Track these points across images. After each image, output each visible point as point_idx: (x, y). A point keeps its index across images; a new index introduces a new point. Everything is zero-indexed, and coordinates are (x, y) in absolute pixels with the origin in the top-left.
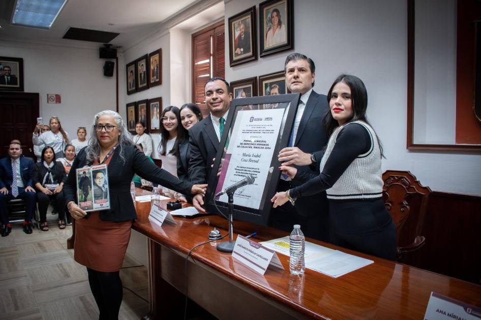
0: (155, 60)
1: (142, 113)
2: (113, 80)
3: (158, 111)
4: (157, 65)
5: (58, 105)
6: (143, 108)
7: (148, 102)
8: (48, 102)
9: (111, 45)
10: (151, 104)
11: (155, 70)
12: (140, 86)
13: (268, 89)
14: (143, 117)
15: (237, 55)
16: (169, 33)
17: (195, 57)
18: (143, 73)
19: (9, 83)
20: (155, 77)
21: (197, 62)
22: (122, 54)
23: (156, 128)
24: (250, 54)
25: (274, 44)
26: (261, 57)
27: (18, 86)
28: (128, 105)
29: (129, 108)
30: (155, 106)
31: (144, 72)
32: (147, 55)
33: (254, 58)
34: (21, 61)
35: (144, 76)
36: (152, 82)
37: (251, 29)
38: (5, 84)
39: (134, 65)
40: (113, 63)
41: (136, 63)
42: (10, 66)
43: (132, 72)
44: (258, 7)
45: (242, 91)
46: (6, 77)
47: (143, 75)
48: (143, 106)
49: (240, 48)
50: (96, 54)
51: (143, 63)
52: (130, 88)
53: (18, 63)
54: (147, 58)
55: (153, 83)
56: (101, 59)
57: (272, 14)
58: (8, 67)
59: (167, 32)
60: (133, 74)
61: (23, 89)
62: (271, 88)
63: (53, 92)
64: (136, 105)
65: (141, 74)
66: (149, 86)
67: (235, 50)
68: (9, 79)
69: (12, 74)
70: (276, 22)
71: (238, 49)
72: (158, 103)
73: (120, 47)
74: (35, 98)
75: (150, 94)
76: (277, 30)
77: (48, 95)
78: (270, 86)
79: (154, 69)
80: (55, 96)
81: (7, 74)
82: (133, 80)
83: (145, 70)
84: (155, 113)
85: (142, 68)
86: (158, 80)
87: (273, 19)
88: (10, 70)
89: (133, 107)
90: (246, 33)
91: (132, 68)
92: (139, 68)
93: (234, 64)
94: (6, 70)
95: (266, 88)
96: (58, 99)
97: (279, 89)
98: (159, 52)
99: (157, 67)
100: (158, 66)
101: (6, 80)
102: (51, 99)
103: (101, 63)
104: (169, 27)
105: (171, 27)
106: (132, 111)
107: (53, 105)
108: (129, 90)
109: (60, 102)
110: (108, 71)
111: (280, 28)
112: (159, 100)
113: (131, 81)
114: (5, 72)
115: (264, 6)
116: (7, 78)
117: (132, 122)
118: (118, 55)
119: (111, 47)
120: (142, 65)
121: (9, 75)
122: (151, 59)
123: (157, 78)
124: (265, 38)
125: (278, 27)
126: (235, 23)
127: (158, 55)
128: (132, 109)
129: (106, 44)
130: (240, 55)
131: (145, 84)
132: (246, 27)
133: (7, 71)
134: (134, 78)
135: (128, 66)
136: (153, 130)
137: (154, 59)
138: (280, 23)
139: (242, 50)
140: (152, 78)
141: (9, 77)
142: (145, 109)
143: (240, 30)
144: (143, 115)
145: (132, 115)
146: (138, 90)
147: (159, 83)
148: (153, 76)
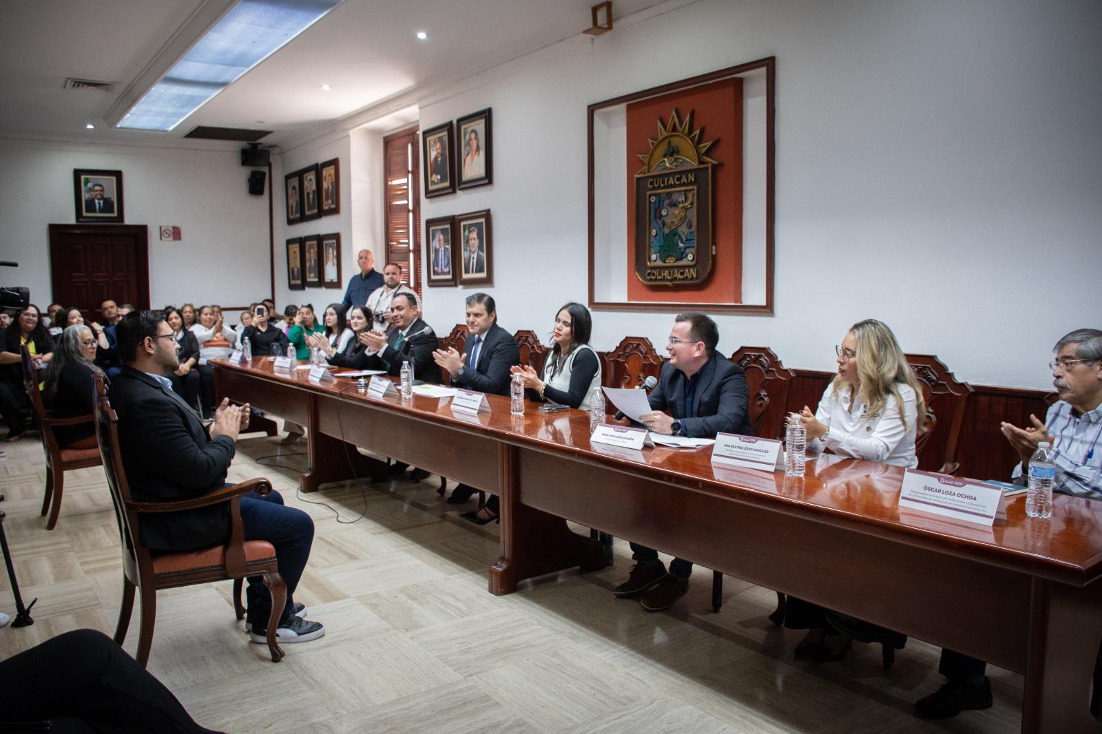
0: (330, 175)
1: (311, 255)
2: (263, 201)
3: (335, 253)
4: (332, 183)
5: (177, 243)
6: (313, 248)
7: (320, 239)
8: (161, 239)
9: (260, 144)
10: (325, 242)
11: (330, 191)
12: (308, 213)
13: (467, 233)
14: (313, 262)
15: (433, 183)
16: (348, 136)
17: (388, 173)
18: (311, 192)
19: (101, 211)
20: (330, 201)
21: (391, 181)
22: (278, 157)
23: (332, 280)
24: (447, 184)
25: (473, 175)
26: (460, 189)
27: (115, 214)
28: (289, 242)
29: (290, 246)
30: (331, 246)
31: (314, 191)
32: (317, 165)
33: (451, 190)
34: (118, 174)
35: (314, 198)
36: (325, 208)
37: (447, 151)
38: (95, 212)
39: (296, 179)
40: (264, 174)
41: (300, 174)
42: (101, 183)
43: (294, 188)
44: (455, 122)
45: (440, 232)
46: (97, 201)
47: (311, 196)
48: (313, 245)
49: (437, 174)
50: (236, 158)
51: (311, 176)
52: (292, 214)
53: (114, 178)
54: (318, 169)
55: (327, 210)
56: (244, 167)
57: (470, 136)
58: (100, 185)
59: (345, 134)
60: (296, 193)
61: (122, 220)
62: (470, 232)
63: (169, 223)
64: (302, 241)
65: (308, 194)
66: (321, 214)
67: (431, 177)
68: (102, 205)
69: (105, 196)
70: (474, 147)
71: (434, 176)
72: (334, 241)
73: (274, 146)
74: (140, 233)
75: (323, 226)
76: (476, 157)
77: (161, 227)
78: (469, 228)
79: (328, 188)
80: (171, 229)
81: (99, 196)
82: (297, 202)
83: (314, 187)
84: (331, 256)
85: (310, 183)
86: (333, 206)
87: (471, 142)
88: (103, 190)
89: (297, 245)
90: (442, 154)
91: (295, 182)
92: (306, 184)
93: (430, 194)
94: (97, 191)
95: (464, 231)
96: (176, 234)
97: (477, 233)
98: (335, 163)
99: (332, 186)
100: (334, 184)
101: (97, 205)
102: (167, 233)
103: (244, 173)
104: (348, 127)
105: (352, 128)
106: (295, 252)
107: (169, 242)
108: (291, 217)
109: (179, 238)
110: (256, 186)
111: (479, 155)
112: (336, 237)
113: (294, 202)
114: (95, 193)
115: (461, 123)
116: (99, 203)
117: (296, 270)
118: (272, 160)
119: (260, 147)
120: (310, 180)
121: (102, 198)
122: (324, 173)
123: (333, 203)
124: (463, 165)
125: (476, 153)
126: (430, 139)
127: (333, 167)
128: (295, 248)
129: (251, 142)
130: (437, 183)
131: (315, 211)
132: (443, 148)
133: (99, 192)
134: (298, 199)
135: (288, 177)
136: (328, 283)
137: (328, 172)
138: (478, 149)
139: (439, 177)
140: (325, 202)
141: (101, 202)
142: (316, 250)
143: (437, 150)
144: (313, 259)
145: (295, 258)
146: (303, 218)
147: (335, 211)
148: (327, 199)
